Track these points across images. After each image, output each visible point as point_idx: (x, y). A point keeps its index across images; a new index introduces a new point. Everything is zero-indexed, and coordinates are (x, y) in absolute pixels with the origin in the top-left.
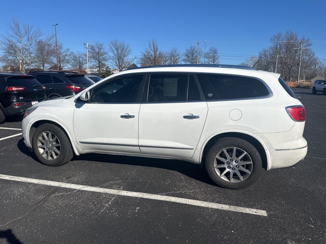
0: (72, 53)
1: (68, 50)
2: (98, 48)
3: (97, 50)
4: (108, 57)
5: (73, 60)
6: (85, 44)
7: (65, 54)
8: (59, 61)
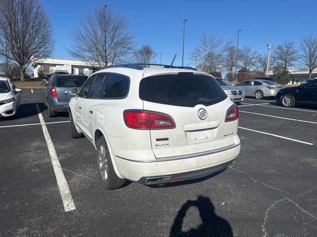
0: (260, 55)
1: (256, 52)
2: (286, 47)
3: (285, 50)
4: (298, 57)
5: (259, 62)
6: (268, 45)
7: (252, 57)
8: (246, 64)
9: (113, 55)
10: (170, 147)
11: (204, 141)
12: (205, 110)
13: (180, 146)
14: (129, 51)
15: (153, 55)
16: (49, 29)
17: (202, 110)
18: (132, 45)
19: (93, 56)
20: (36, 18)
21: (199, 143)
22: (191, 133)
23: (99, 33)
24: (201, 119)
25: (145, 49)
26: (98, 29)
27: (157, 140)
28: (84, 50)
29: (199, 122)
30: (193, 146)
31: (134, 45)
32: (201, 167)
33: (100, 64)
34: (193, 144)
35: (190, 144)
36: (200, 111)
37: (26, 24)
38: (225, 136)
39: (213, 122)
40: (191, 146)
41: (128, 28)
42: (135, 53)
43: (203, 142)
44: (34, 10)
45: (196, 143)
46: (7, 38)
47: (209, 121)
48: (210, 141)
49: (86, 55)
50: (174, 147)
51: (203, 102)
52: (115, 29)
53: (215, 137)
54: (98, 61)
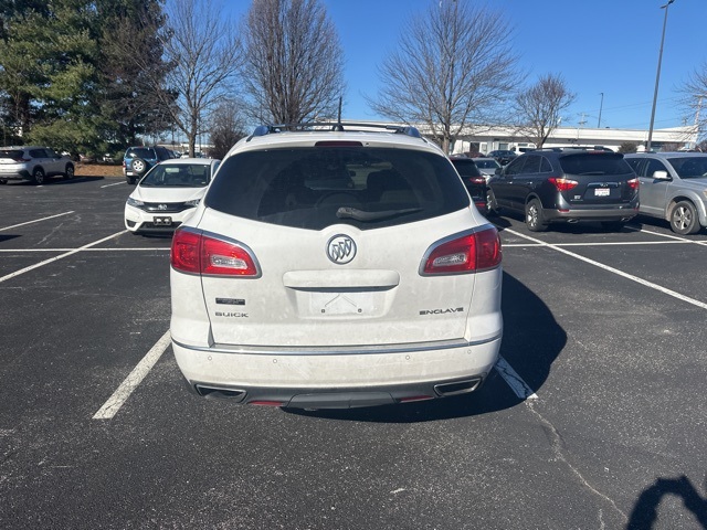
9: (464, 106)
10: (251, 322)
11: (348, 318)
12: (350, 239)
13: (276, 321)
14: (504, 95)
15: (565, 99)
16: (339, 59)
17: (342, 239)
18: (512, 78)
19: (420, 112)
20: (315, 40)
21: (331, 322)
22: (310, 293)
23: (438, 59)
24: (335, 261)
25: (546, 87)
26: (435, 49)
27: (219, 301)
28: (403, 100)
29: (330, 268)
30: (314, 327)
31: (518, 80)
32: (325, 382)
33: (433, 129)
34: (313, 322)
35: (304, 322)
36: (335, 242)
37: (298, 54)
38: (422, 313)
39: (375, 272)
40: (307, 326)
41: (505, 41)
42: (519, 99)
43: (346, 321)
44: (314, 24)
45: (324, 322)
46: (265, 86)
47: (361, 267)
48: (369, 321)
49: (406, 109)
50: (260, 322)
51: (350, 218)
52: (474, 45)
53: (384, 313)
54: (430, 122)
